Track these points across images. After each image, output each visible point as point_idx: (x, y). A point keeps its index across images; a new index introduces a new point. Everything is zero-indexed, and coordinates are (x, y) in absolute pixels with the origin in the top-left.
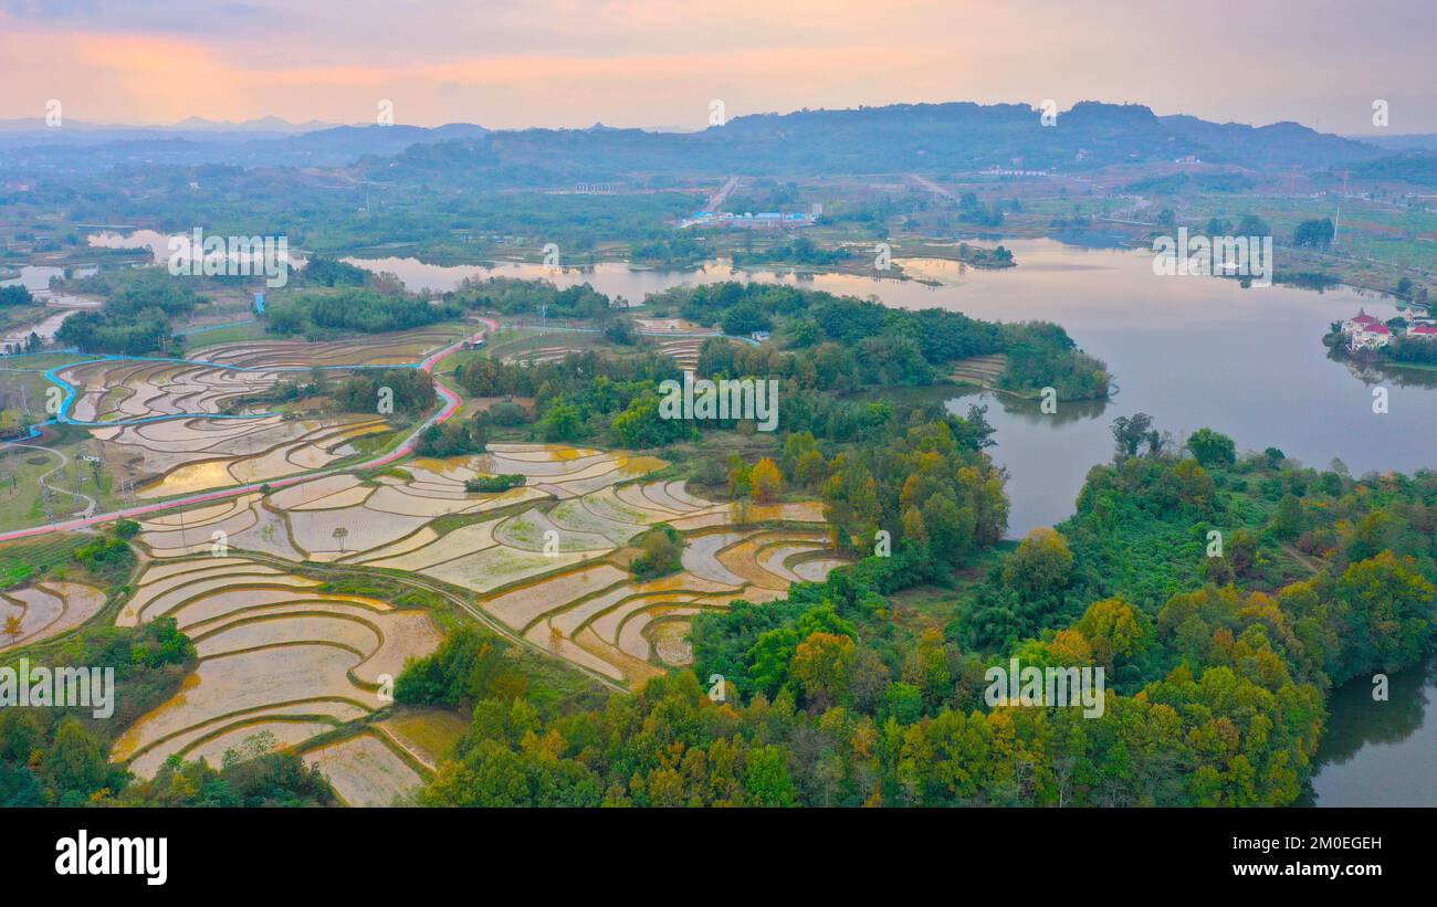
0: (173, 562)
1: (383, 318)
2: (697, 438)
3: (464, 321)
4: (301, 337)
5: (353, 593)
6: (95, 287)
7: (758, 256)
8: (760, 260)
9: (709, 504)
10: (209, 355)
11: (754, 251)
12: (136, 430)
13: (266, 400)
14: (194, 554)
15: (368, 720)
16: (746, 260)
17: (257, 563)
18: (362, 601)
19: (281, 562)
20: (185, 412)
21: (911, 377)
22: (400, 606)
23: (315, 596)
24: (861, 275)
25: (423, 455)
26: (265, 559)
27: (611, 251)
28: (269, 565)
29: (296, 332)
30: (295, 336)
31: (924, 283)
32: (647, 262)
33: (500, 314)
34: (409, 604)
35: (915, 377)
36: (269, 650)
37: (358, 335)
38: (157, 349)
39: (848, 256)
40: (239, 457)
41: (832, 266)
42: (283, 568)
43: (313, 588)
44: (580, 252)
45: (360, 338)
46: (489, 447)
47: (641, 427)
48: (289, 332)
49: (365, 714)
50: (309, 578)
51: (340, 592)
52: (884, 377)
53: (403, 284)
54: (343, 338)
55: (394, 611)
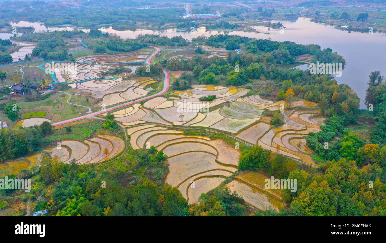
0: (133, 127)
1: (129, 48)
2: (252, 82)
3: (149, 48)
4: (106, 54)
5: (195, 135)
6: (27, 39)
7: (213, 26)
8: (214, 28)
9: (273, 102)
10: (83, 60)
11: (212, 25)
12: (80, 84)
13: (110, 74)
14: (137, 124)
15: (234, 176)
16: (210, 28)
17: (158, 126)
18: (198, 137)
19: (167, 126)
20: (90, 78)
21: (288, 61)
22: (213, 138)
23: (183, 136)
24: (245, 31)
25: (176, 90)
26: (161, 125)
27: (169, 25)
28: (162, 127)
29: (104, 52)
30: (104, 54)
31: (265, 33)
32: (183, 29)
33: (158, 45)
34: (216, 137)
35: (290, 61)
36: (184, 154)
37: (122, 53)
38: (66, 59)
39: (238, 26)
40: (120, 92)
41: (235, 29)
42: (168, 128)
43: (182, 134)
44: (161, 26)
45: (123, 53)
46: (192, 86)
47: (237, 79)
48: (102, 53)
49: (231, 174)
50: (178, 130)
51: (191, 135)
52: (282, 62)
53: (119, 37)
54: (118, 54)
55: (212, 140)
